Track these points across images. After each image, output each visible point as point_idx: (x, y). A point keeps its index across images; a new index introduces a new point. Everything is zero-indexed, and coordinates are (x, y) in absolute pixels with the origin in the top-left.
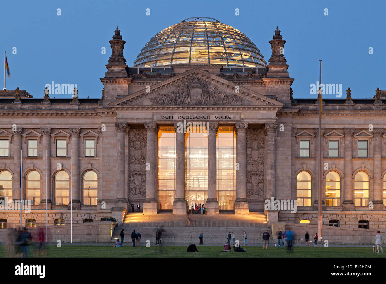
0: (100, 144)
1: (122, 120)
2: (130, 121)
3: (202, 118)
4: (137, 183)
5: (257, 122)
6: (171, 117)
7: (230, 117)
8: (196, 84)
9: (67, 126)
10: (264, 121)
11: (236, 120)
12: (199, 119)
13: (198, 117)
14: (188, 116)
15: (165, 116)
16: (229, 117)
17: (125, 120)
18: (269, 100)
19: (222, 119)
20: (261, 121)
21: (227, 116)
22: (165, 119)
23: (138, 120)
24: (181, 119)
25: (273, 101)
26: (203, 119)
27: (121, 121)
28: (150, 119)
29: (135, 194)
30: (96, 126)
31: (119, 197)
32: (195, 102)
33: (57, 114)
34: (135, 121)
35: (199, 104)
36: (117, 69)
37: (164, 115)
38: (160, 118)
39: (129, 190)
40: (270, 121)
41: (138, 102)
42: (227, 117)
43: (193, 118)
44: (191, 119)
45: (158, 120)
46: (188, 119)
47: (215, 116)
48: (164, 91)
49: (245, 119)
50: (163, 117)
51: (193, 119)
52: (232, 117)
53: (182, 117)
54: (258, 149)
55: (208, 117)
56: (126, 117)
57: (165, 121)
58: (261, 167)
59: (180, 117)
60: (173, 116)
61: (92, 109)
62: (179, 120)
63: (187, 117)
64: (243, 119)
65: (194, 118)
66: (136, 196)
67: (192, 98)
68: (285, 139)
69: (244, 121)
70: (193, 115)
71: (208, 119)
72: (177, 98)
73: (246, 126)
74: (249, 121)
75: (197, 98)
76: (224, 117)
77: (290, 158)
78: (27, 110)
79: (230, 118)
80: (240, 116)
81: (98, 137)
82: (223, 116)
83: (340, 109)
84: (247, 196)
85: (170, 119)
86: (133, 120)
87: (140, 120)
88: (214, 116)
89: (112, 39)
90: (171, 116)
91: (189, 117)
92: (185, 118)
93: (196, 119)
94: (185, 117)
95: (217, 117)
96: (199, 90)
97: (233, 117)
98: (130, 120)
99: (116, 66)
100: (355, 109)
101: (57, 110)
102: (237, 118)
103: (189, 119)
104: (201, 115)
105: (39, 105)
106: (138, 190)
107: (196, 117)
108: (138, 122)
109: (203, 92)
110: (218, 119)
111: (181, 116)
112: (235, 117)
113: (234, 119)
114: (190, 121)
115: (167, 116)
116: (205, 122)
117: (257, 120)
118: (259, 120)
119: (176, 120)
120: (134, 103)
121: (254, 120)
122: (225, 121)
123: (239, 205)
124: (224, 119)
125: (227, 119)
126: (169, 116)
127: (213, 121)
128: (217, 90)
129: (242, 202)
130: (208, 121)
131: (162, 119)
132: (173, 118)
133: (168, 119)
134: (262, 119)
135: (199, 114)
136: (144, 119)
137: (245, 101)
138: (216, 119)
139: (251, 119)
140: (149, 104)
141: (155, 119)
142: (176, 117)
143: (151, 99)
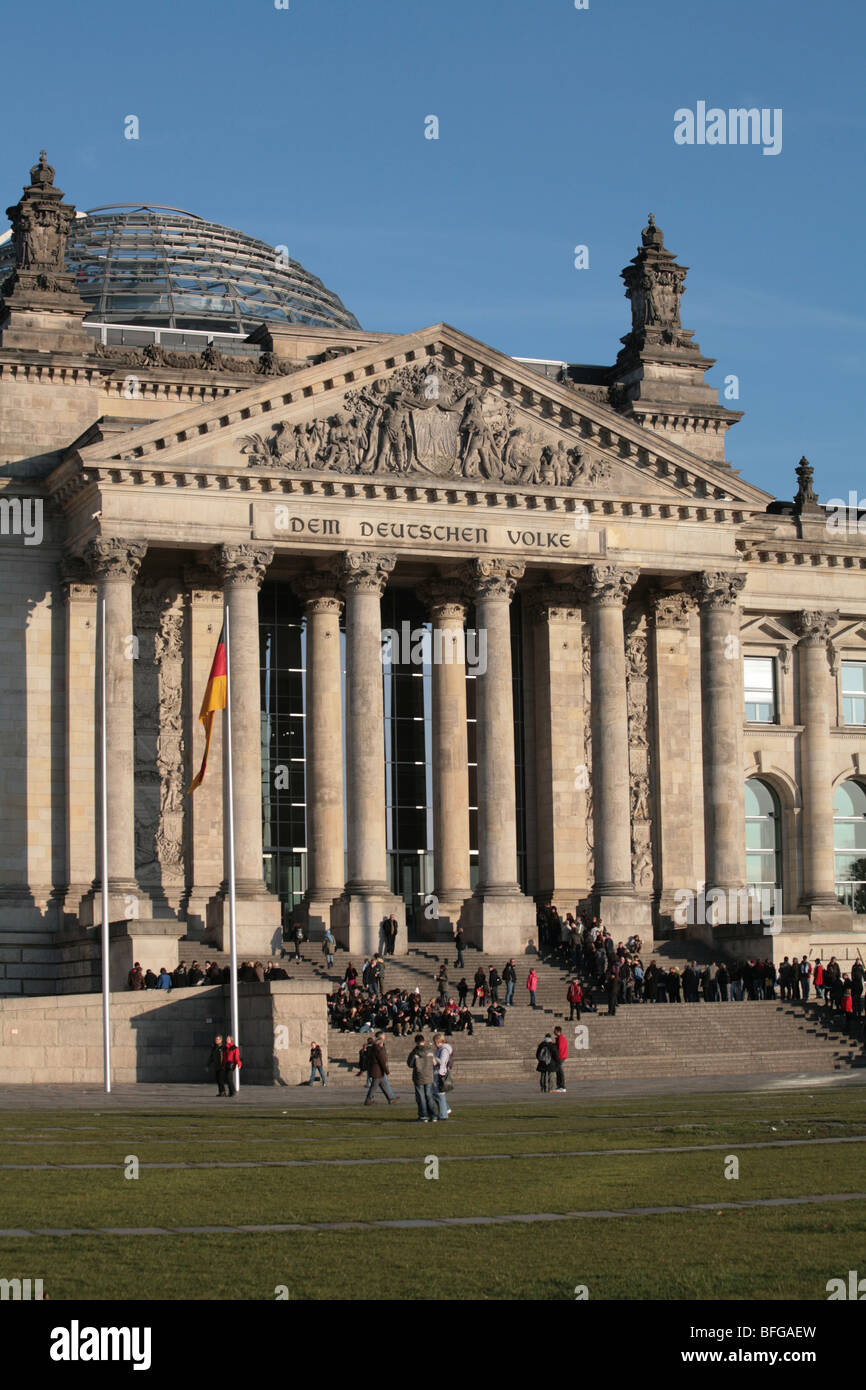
1: (126, 527)
2: (153, 533)
3: (457, 539)
5: (667, 567)
6: (332, 526)
7: (564, 538)
8: (438, 394)
10: (704, 569)
11: (590, 551)
12: (444, 541)
13: (443, 533)
14: (402, 526)
15: (306, 518)
16: (561, 541)
17: (137, 528)
18: (718, 482)
19: (535, 546)
20: (686, 564)
21: (556, 535)
22: (307, 532)
23: (193, 531)
24: (372, 537)
25: (734, 487)
26: (462, 542)
27: (121, 531)
28: (243, 528)
32: (431, 468)
34: (181, 533)
35: (446, 474)
37: (302, 517)
38: (283, 524)
40: (717, 564)
42: (557, 540)
43: (420, 533)
44: (412, 540)
45: (277, 538)
46: (400, 539)
47: (509, 533)
48: (304, 414)
49: (627, 549)
50: (298, 525)
51: (423, 540)
52: (574, 539)
53: (375, 529)
55: (482, 533)
56: (138, 511)
57: (307, 540)
59: (367, 529)
60: (338, 523)
62: (366, 541)
63: (397, 531)
65: (427, 535)
67: (419, 451)
69: (620, 557)
70: (420, 521)
71: (482, 543)
72: (356, 447)
73: (631, 579)
74: (639, 558)
75: (440, 454)
76: (544, 540)
79: (566, 544)
80: (605, 539)
82: (539, 534)
85: (328, 535)
86: (173, 530)
87: (202, 532)
88: (504, 531)
90: (331, 522)
91: (406, 529)
92: (389, 531)
93: (433, 540)
94: (389, 528)
95: (515, 538)
96: (448, 416)
97: (579, 541)
98: (159, 529)
102: (592, 547)
103: (407, 539)
104: (453, 522)
107: (432, 530)
108: (191, 539)
109: (467, 431)
110: (520, 545)
111: (375, 523)
112: (586, 540)
113: (583, 550)
114: (411, 548)
115: (317, 520)
116: (470, 555)
117: (670, 559)
118: (677, 559)
119: (353, 540)
120: (176, 453)
121: (659, 558)
122: (547, 556)
123: (617, 910)
124: (545, 548)
125: (556, 546)
126: (325, 521)
127: (502, 551)
128: (511, 422)
129: (627, 899)
130: (484, 551)
131: (294, 530)
132: (338, 532)
133: (320, 534)
134: (686, 554)
135: (446, 519)
136: (221, 529)
137: (621, 477)
138: (515, 543)
139: (646, 552)
140: (243, 461)
141: (265, 530)
142: (350, 527)
143: (248, 441)
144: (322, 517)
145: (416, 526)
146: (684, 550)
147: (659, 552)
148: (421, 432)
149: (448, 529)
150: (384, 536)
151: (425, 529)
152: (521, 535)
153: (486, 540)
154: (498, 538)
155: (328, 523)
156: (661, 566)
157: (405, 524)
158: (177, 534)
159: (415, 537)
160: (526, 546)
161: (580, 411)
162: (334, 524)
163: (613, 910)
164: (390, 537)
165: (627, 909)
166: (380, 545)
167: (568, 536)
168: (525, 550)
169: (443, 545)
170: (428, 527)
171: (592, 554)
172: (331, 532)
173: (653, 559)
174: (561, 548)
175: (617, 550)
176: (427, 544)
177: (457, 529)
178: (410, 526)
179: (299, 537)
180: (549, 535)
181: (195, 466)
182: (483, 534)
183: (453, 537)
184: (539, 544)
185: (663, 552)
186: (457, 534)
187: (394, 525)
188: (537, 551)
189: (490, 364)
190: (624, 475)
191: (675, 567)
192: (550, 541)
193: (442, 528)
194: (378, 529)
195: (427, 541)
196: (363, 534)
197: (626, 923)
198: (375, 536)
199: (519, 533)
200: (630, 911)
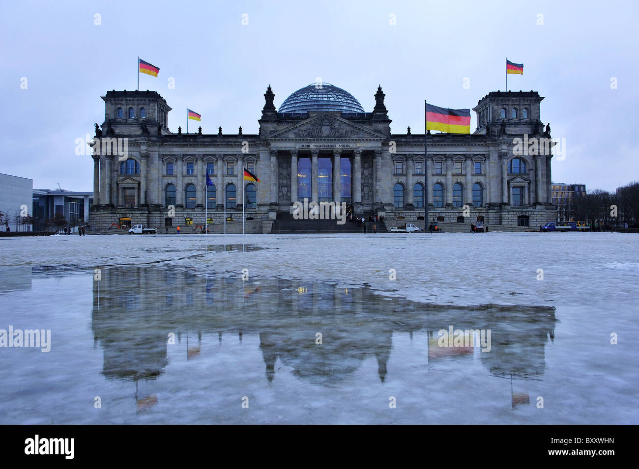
0: (258, 165)
2: (279, 149)
3: (330, 147)
4: (284, 192)
5: (368, 149)
6: (309, 146)
8: (326, 123)
9: (235, 153)
10: (373, 149)
15: (304, 145)
16: (348, 146)
17: (276, 148)
18: (376, 134)
20: (371, 149)
25: (379, 135)
27: (274, 149)
28: (294, 147)
29: (283, 200)
30: (255, 153)
31: (272, 202)
32: (325, 136)
33: (228, 145)
35: (328, 136)
36: (269, 114)
38: (301, 147)
39: (279, 197)
40: (377, 149)
41: (286, 135)
45: (299, 148)
46: (320, 147)
48: (304, 128)
53: (315, 146)
54: (368, 168)
56: (276, 146)
57: (305, 148)
58: (370, 181)
61: (252, 141)
62: (314, 148)
66: (284, 201)
67: (323, 133)
68: (387, 161)
70: (324, 144)
72: (313, 132)
73: (361, 152)
75: (327, 133)
77: (390, 174)
78: (207, 142)
80: (356, 145)
81: (257, 161)
82: (344, 145)
83: (423, 141)
84: (362, 200)
87: (287, 148)
89: (266, 93)
96: (328, 127)
97: (351, 146)
99: (268, 112)
100: (433, 141)
101: (227, 142)
102: (355, 147)
103: (322, 147)
105: (215, 139)
106: (285, 197)
107: (325, 146)
109: (331, 129)
112: (353, 146)
113: (352, 148)
114: (322, 149)
115: (306, 145)
116: (333, 149)
119: (312, 148)
120: (283, 136)
122: (346, 149)
127: (338, 148)
128: (340, 127)
130: (335, 148)
133: (307, 147)
136: (290, 148)
138: (340, 147)
139: (364, 147)
140: (294, 136)
141: (297, 147)
142: (312, 146)
143: (295, 133)
146: (371, 146)
147: (366, 147)
148: (323, 130)
149: (328, 145)
150: (318, 147)
154: (338, 146)
157: (321, 145)
158: (283, 149)
166: (317, 149)
168: (342, 148)
169: (328, 148)
175: (359, 147)
176: (325, 148)
177: (330, 145)
179: (303, 148)
181: (285, 138)
182: (335, 146)
187: (319, 145)
188: (344, 148)
192: (346, 146)
199: (341, 145)
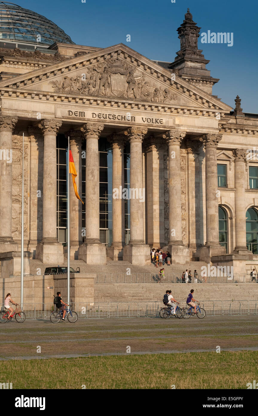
1: (10, 112)
2: (20, 114)
3: (125, 120)
5: (195, 132)
6: (82, 114)
7: (161, 121)
8: (119, 69)
10: (204, 130)
12: (120, 120)
13: (120, 118)
14: (106, 115)
15: (73, 111)
16: (160, 121)
17: (14, 112)
18: (213, 102)
19: (151, 123)
20: (201, 131)
21: (158, 119)
22: (74, 116)
23: (34, 114)
28: (52, 114)
32: (116, 95)
34: (30, 115)
35: (122, 97)
37: (72, 110)
38: (66, 114)
40: (212, 131)
41: (36, 84)
42: (158, 121)
43: (112, 118)
44: (110, 120)
45: (63, 117)
46: (105, 119)
47: (142, 118)
48: (74, 74)
49: (182, 125)
50: (71, 113)
51: (113, 120)
52: (164, 121)
55: (133, 118)
56: (16, 107)
57: (74, 119)
59: (94, 115)
60: (84, 113)
62: (94, 120)
63: (104, 116)
64: (178, 125)
65: (114, 118)
67: (113, 89)
69: (180, 128)
70: (112, 112)
71: (133, 122)
72: (91, 86)
73: (183, 135)
74: (186, 128)
75: (120, 90)
76: (154, 121)
79: (162, 123)
80: (174, 121)
82: (152, 119)
85: (81, 117)
86: (27, 113)
90: (82, 112)
91: (107, 116)
92: (102, 116)
93: (117, 120)
94: (102, 115)
95: (144, 120)
96: (122, 77)
97: (166, 122)
98: (23, 113)
102: (171, 124)
103: (108, 119)
104: (124, 114)
107: (116, 116)
108: (33, 117)
110: (146, 122)
111: (97, 113)
112: (168, 121)
113: (167, 125)
114: (109, 122)
115: (77, 112)
116: (129, 126)
117: (196, 129)
118: (199, 129)
119: (89, 119)
120: (30, 86)
121: (193, 129)
122: (155, 126)
123: (178, 250)
124: (155, 124)
125: (158, 123)
126: (80, 112)
127: (140, 125)
128: (144, 80)
129: (181, 247)
130: (134, 124)
131: (69, 115)
132: (84, 116)
133: (78, 117)
134: (202, 127)
135: (121, 113)
136: (44, 114)
137: (180, 100)
138: (144, 122)
139: (188, 126)
140: (52, 90)
141: (59, 114)
142: (89, 115)
143: (54, 83)
144: (79, 111)
145: (111, 115)
146: (201, 126)
147: (193, 126)
148: (113, 82)
149: (122, 116)
150: (100, 118)
151: (114, 116)
152: (146, 119)
153: (134, 121)
154: (139, 120)
155: (81, 113)
156: (193, 131)
157: (107, 114)
158: (28, 115)
159: (111, 119)
160: (148, 123)
161: (167, 76)
162: (83, 113)
163: (176, 250)
164: (102, 119)
165: (181, 250)
166: (98, 121)
167: (162, 120)
168: (148, 124)
169: (120, 122)
170: (115, 115)
171: (170, 126)
172: (82, 116)
173: (191, 129)
174: (160, 124)
175: (179, 125)
176: (115, 121)
177: (125, 116)
178: (109, 115)
179: (71, 117)
180: (156, 119)
181: (35, 91)
183: (123, 119)
184: (152, 123)
185: (194, 127)
186: (125, 118)
187: (103, 114)
188: (152, 125)
189: (137, 59)
190: (181, 99)
191: (198, 132)
192: (156, 121)
193: (120, 116)
194: (98, 116)
195: (115, 120)
196: (93, 117)
197: (181, 255)
198: (97, 118)
199: (146, 118)
200: (182, 251)
